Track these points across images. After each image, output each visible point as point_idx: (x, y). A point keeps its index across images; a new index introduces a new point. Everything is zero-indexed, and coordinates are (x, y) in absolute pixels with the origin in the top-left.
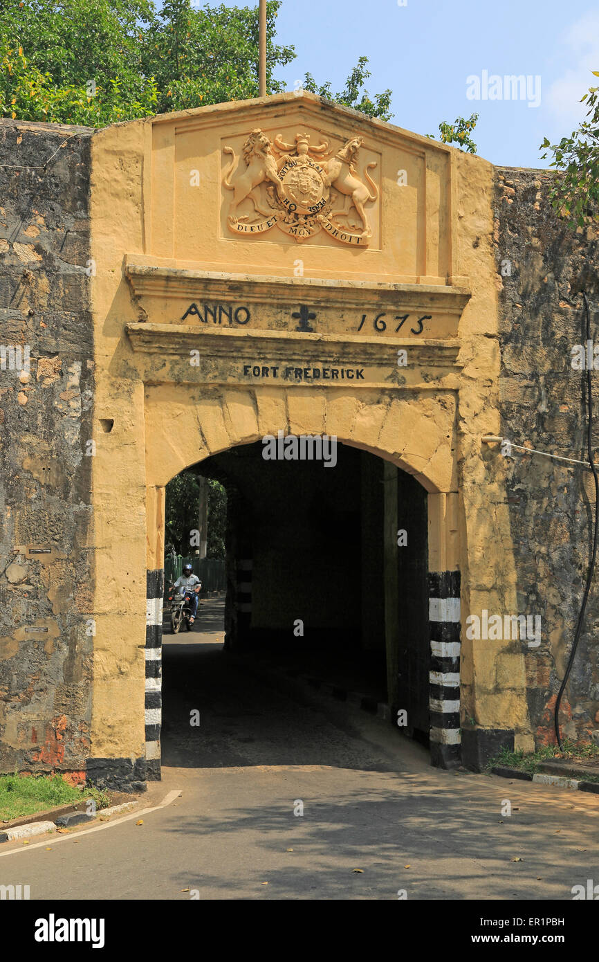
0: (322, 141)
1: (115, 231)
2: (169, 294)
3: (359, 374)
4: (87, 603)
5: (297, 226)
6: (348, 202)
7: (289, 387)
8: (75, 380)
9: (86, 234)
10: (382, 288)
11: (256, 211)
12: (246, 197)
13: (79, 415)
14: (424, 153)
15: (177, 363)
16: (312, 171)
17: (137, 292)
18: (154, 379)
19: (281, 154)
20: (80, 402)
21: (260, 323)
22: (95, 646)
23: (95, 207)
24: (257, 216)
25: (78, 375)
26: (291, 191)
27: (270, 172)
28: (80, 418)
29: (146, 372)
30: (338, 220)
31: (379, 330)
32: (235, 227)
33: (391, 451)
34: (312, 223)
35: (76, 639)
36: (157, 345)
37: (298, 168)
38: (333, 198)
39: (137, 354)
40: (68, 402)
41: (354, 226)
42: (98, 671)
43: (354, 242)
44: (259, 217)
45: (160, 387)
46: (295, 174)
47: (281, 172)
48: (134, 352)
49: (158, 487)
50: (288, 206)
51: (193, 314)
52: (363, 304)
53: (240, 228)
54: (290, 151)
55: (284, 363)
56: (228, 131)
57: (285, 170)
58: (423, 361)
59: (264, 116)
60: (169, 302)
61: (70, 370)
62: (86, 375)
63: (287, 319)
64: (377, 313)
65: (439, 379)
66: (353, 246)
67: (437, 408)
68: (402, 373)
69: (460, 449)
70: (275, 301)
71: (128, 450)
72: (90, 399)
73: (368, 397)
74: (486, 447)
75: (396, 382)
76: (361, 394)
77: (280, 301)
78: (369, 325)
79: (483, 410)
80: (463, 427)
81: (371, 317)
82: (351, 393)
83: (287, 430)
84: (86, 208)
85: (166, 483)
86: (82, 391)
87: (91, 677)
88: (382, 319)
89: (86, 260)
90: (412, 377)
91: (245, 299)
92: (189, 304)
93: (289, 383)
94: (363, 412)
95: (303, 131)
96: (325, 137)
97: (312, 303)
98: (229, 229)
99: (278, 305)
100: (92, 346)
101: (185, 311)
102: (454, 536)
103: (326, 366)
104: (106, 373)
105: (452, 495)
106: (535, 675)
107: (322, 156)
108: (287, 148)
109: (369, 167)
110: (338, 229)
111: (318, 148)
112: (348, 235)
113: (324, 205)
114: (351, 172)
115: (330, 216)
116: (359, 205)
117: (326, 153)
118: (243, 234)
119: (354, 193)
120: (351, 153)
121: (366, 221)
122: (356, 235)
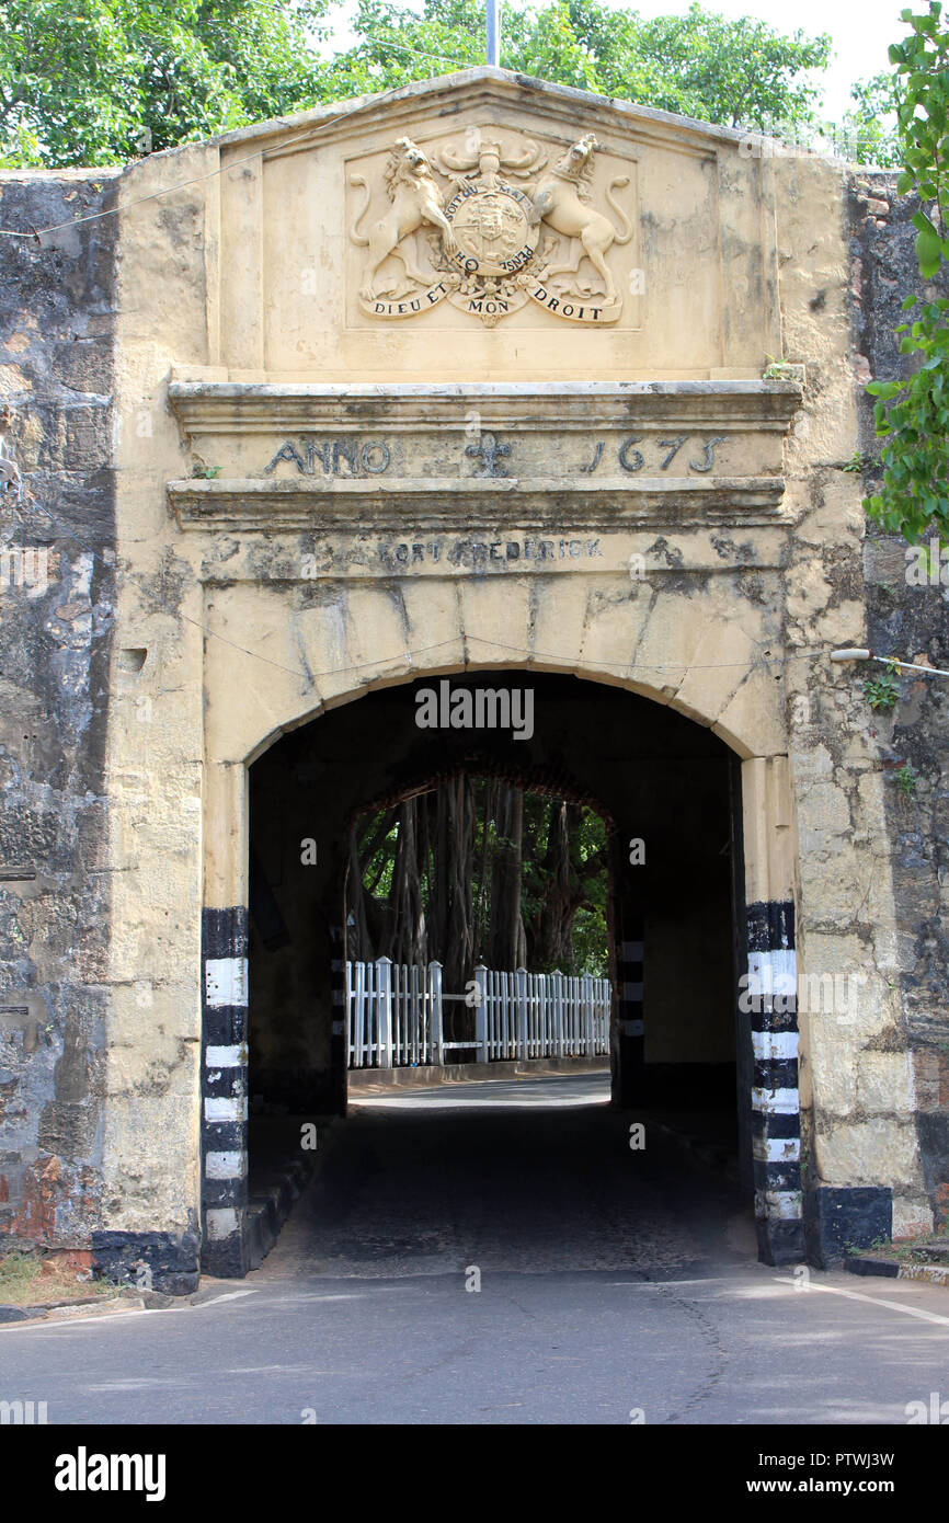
0: (525, 149)
1: (156, 332)
2: (243, 429)
3: (592, 547)
4: (94, 965)
5: (481, 298)
6: (575, 249)
7: (465, 577)
8: (83, 586)
9: (106, 341)
10: (629, 391)
11: (409, 278)
12: (390, 254)
13: (87, 643)
14: (714, 153)
15: (258, 546)
16: (505, 202)
17: (192, 429)
18: (220, 576)
19: (451, 177)
20: (90, 621)
21: (409, 468)
22: (110, 1039)
23: (123, 294)
24: (409, 286)
25: (87, 575)
26: (466, 237)
27: (428, 209)
28: (90, 650)
29: (203, 563)
30: (558, 281)
31: (629, 469)
32: (369, 308)
33: (658, 685)
34: (510, 290)
35: (76, 1028)
36: (223, 517)
37: (479, 198)
38: (548, 245)
39: (188, 535)
40: (69, 622)
41: (588, 290)
42: (114, 1082)
43: (588, 316)
44: (414, 288)
45: (230, 590)
46: (474, 208)
47: (449, 208)
48: (183, 531)
49: (228, 764)
50: (463, 264)
51: (289, 459)
52: (597, 422)
53: (380, 308)
54: (469, 169)
55: (452, 536)
56: (353, 149)
57: (457, 203)
58: (714, 519)
59: (419, 117)
60: (244, 441)
61: (75, 568)
62: (102, 573)
63: (457, 457)
64: (625, 438)
65: (746, 550)
66: (587, 325)
67: (744, 605)
68: (675, 541)
69: (790, 675)
70: (434, 427)
71: (174, 700)
72: (109, 615)
73: (614, 588)
74: (837, 670)
75: (663, 558)
76: (598, 584)
77: (444, 427)
78: (611, 461)
79: (832, 603)
80: (795, 636)
81: (614, 444)
82: (579, 581)
83: (461, 654)
84: (109, 297)
85: (243, 755)
86: (94, 603)
87: (101, 1092)
88: (637, 447)
89: (106, 382)
90: (695, 549)
91: (378, 428)
92: (281, 443)
93: (462, 570)
94: (603, 617)
95: (495, 136)
96: (531, 141)
97: (501, 427)
98: (362, 312)
99: (440, 434)
100: (112, 526)
101: (274, 454)
102: (783, 835)
103: (531, 537)
104: (136, 569)
105: (778, 761)
106: (934, 1087)
107: (525, 173)
108: (462, 166)
109: (614, 186)
110: (557, 298)
111: (519, 161)
112: (577, 305)
113: (528, 257)
114: (579, 196)
115: (543, 276)
116: (596, 254)
117: (534, 168)
118: (387, 319)
119: (585, 232)
120: (575, 162)
121: (607, 278)
122: (595, 304)
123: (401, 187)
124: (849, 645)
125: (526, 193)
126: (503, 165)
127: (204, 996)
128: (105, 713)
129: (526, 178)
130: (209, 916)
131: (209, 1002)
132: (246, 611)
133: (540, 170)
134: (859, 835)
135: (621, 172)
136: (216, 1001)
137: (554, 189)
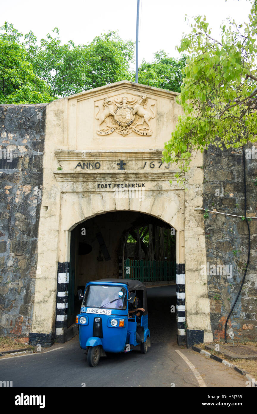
2: (70, 159)
3: (143, 185)
4: (34, 274)
5: (122, 131)
8: (36, 193)
9: (43, 141)
10: (151, 151)
11: (107, 127)
12: (103, 121)
13: (36, 205)
14: (173, 98)
15: (72, 184)
16: (128, 110)
17: (59, 160)
18: (64, 191)
19: (117, 105)
20: (37, 200)
21: (104, 168)
22: (36, 291)
23: (47, 131)
24: (107, 128)
25: (37, 191)
26: (119, 118)
27: (111, 112)
28: (37, 206)
29: (61, 188)
30: (139, 127)
31: (152, 168)
32: (99, 133)
33: (157, 215)
34: (129, 129)
35: (29, 288)
36: (65, 178)
37: (122, 109)
38: (137, 119)
39: (58, 182)
40: (32, 201)
41: (145, 129)
42: (36, 300)
43: (145, 134)
45: (67, 194)
46: (121, 111)
47: (116, 112)
48: (57, 181)
49: (65, 231)
50: (119, 123)
51: (79, 166)
52: (145, 158)
53: (101, 133)
55: (113, 182)
56: (96, 99)
57: (117, 110)
58: (169, 179)
59: (111, 91)
60: (71, 162)
61: (34, 189)
62: (40, 190)
63: (115, 166)
64: (151, 161)
65: (176, 186)
67: (176, 198)
68: (161, 183)
69: (186, 213)
70: (110, 159)
71: (53, 217)
72: (41, 199)
74: (196, 212)
75: (158, 187)
77: (112, 159)
78: (148, 166)
79: (196, 197)
80: (187, 204)
81: (149, 162)
83: (115, 208)
84: (44, 131)
85: (68, 229)
86: (38, 197)
87: (33, 302)
88: (153, 163)
89: (42, 150)
90: (165, 185)
91: (98, 159)
92: (78, 163)
94: (145, 200)
95: (126, 95)
96: (134, 96)
97: (124, 159)
98: (97, 134)
99: (111, 161)
100: (42, 180)
101: (76, 165)
102: (183, 248)
103: (130, 183)
104: (47, 189)
105: (182, 232)
106: (214, 307)
107: (132, 103)
108: (119, 102)
109: (152, 106)
110: (138, 130)
111: (131, 101)
112: (143, 132)
113: (133, 122)
114: (144, 108)
115: (136, 126)
116: (147, 121)
117: (135, 102)
118: (102, 135)
119: (145, 116)
120: (143, 101)
121: (150, 126)
122: (147, 132)
123: (106, 107)
124: (199, 207)
125: (132, 108)
126: (128, 102)
127: (58, 281)
128: (39, 220)
129: (133, 104)
130: (59, 264)
131: (59, 282)
132: (70, 198)
133: (136, 102)
134: (199, 249)
136: (60, 282)
137: (138, 107)
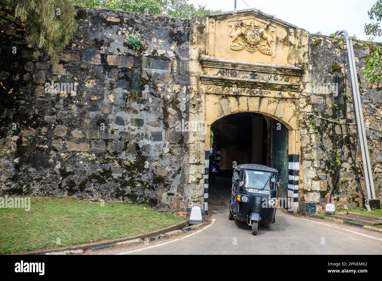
2: (213, 67)
3: (269, 93)
4: (187, 160)
5: (250, 48)
6: (266, 42)
7: (249, 96)
8: (184, 92)
9: (188, 49)
10: (277, 67)
11: (239, 44)
12: (236, 39)
13: (185, 102)
14: (288, 28)
15: (215, 88)
16: (255, 32)
17: (204, 66)
18: (208, 92)
19: (246, 27)
20: (186, 98)
21: (240, 76)
22: (190, 174)
25: (185, 90)
26: (249, 37)
27: (243, 32)
28: (186, 104)
29: (205, 90)
30: (262, 47)
31: (275, 80)
32: (232, 48)
33: (279, 117)
34: (255, 47)
35: (184, 171)
36: (209, 82)
38: (261, 40)
39: (203, 85)
40: (182, 98)
41: (267, 49)
42: (190, 181)
43: (267, 53)
45: (209, 95)
46: (251, 32)
47: (246, 32)
49: (208, 125)
50: (248, 42)
51: (220, 73)
52: (271, 71)
53: (234, 48)
54: (249, 26)
55: (247, 89)
56: (230, 20)
58: (289, 90)
60: (213, 69)
61: (183, 89)
62: (188, 90)
63: (248, 75)
64: (275, 75)
65: (294, 95)
66: (267, 55)
67: (293, 104)
68: (282, 93)
69: (300, 117)
70: (245, 70)
71: (201, 114)
72: (189, 98)
73: (272, 100)
74: (308, 116)
75: (281, 95)
76: (270, 99)
77: (246, 70)
78: (272, 79)
79: (307, 105)
80: (301, 110)
81: (273, 75)
82: (267, 98)
83: (247, 109)
85: (211, 124)
86: (186, 95)
87: (188, 183)
88: (277, 76)
90: (286, 94)
91: (236, 69)
92: (219, 70)
93: (248, 95)
94: (270, 104)
96: (259, 22)
97: (256, 71)
99: (246, 71)
100: (190, 82)
101: (218, 72)
102: (297, 143)
103: (260, 90)
104: (194, 90)
105: (297, 131)
106: (322, 186)
109: (272, 32)
110: (262, 50)
112: (266, 51)
113: (259, 42)
114: (267, 33)
115: (260, 46)
116: (269, 43)
118: (235, 50)
119: (268, 39)
120: (267, 27)
121: (271, 47)
122: (268, 51)
123: (239, 27)
126: (255, 26)
128: (189, 115)
129: (258, 29)
130: (206, 152)
131: (205, 167)
132: (212, 99)
133: (260, 27)
134: (311, 144)
135: (273, 29)
